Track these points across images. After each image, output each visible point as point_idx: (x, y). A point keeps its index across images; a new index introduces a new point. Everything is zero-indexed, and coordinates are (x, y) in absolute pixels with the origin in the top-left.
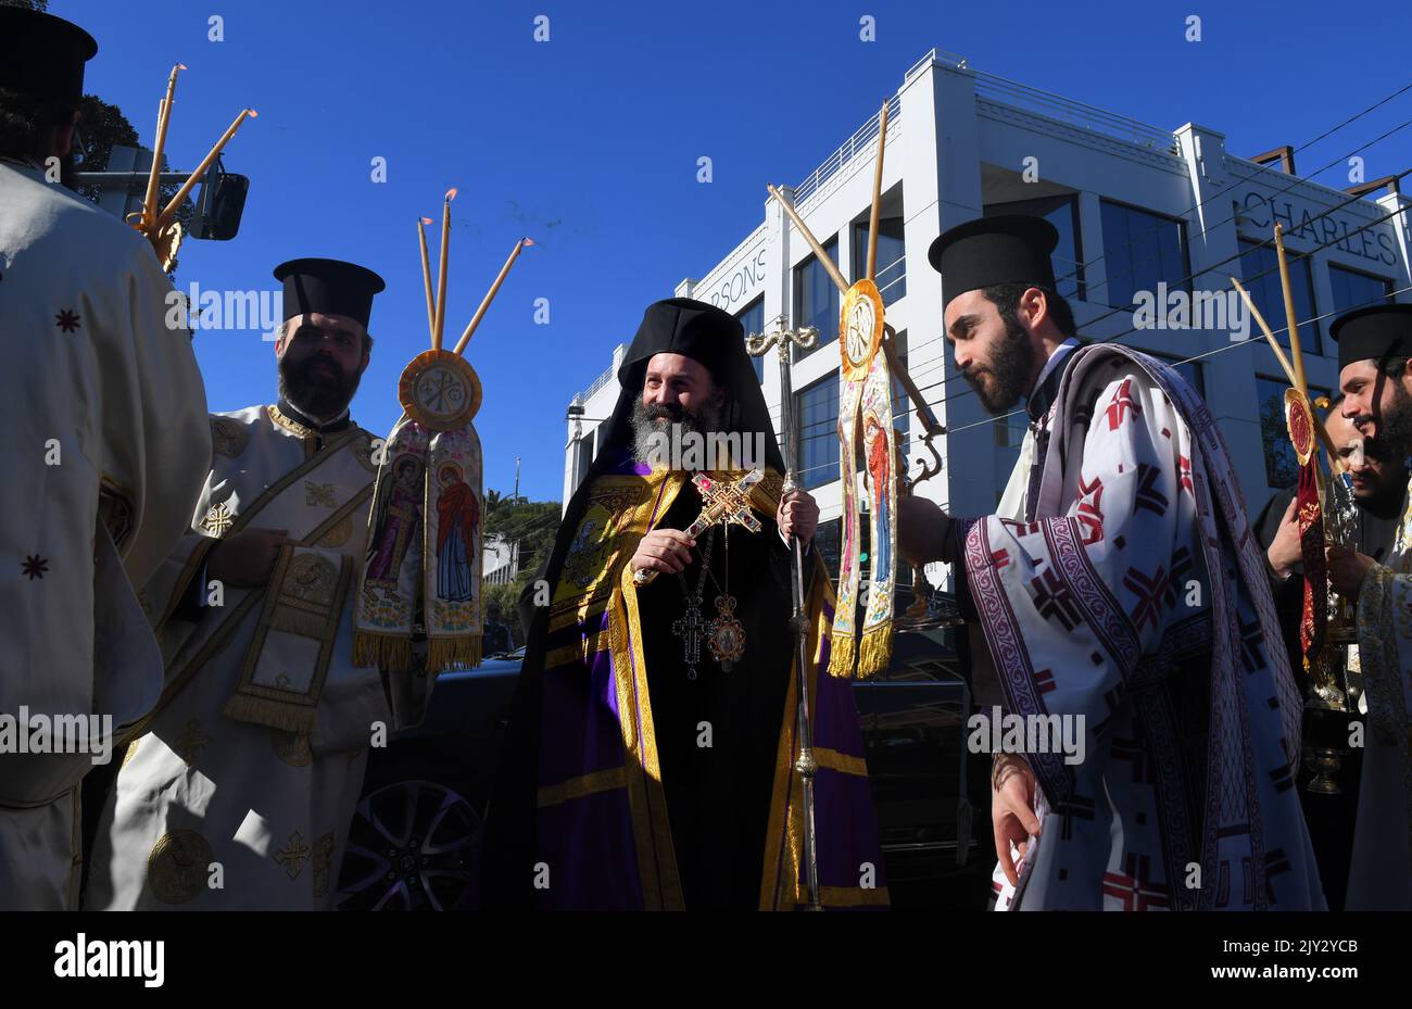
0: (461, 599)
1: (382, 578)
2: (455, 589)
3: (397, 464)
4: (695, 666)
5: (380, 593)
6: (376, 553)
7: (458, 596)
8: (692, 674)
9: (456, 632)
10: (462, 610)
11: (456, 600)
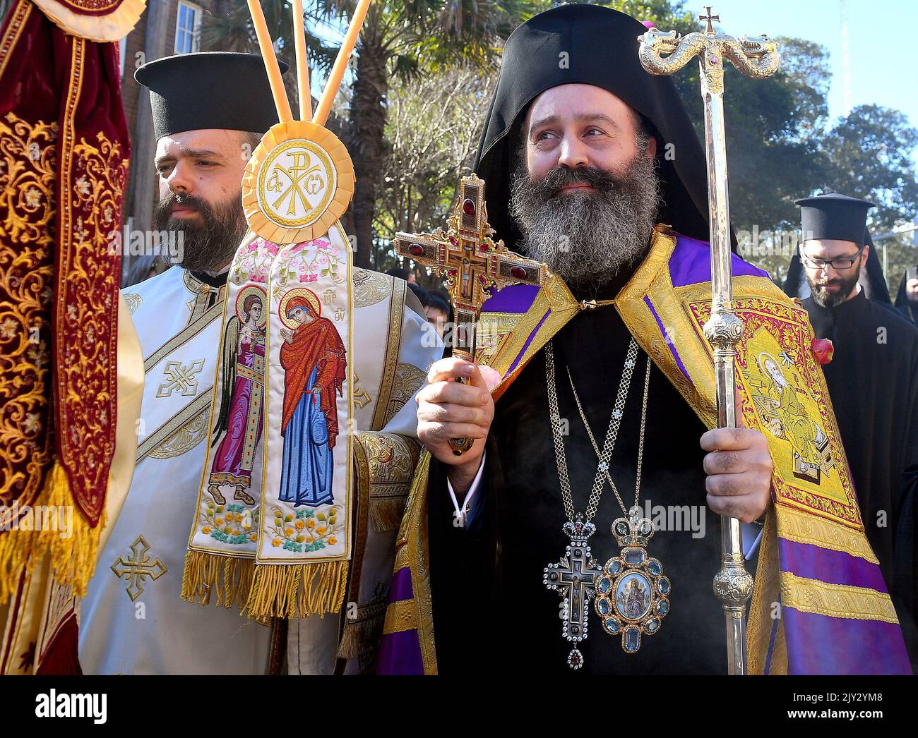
0: (315, 502)
1: (232, 470)
2: (307, 485)
3: (242, 299)
4: (581, 646)
5: (228, 492)
6: (224, 434)
7: (310, 497)
8: (575, 660)
9: (303, 555)
10: (315, 520)
11: (307, 503)
